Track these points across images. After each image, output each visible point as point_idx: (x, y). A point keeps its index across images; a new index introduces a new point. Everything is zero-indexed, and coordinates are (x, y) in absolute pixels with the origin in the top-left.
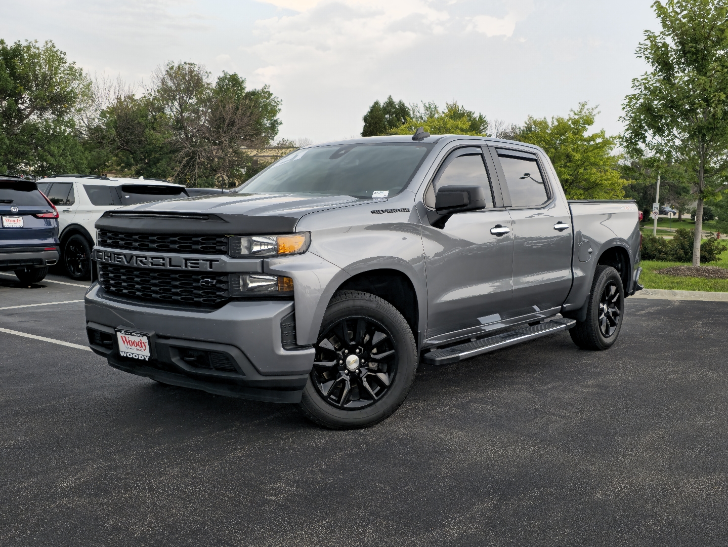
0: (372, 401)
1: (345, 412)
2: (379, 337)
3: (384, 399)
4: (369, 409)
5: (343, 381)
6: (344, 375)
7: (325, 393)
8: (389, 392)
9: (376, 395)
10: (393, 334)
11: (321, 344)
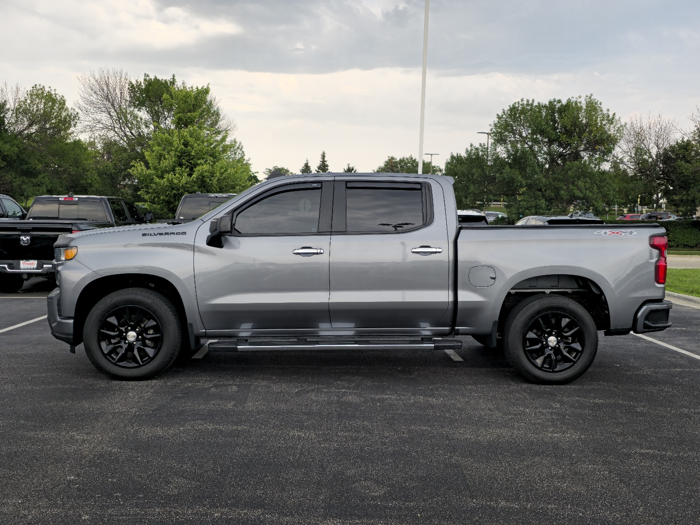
0: (138, 365)
1: (117, 367)
2: (152, 323)
3: (147, 366)
4: (135, 370)
5: (121, 347)
6: (123, 344)
7: (106, 352)
8: (152, 362)
9: (142, 362)
10: (161, 323)
11: (108, 320)
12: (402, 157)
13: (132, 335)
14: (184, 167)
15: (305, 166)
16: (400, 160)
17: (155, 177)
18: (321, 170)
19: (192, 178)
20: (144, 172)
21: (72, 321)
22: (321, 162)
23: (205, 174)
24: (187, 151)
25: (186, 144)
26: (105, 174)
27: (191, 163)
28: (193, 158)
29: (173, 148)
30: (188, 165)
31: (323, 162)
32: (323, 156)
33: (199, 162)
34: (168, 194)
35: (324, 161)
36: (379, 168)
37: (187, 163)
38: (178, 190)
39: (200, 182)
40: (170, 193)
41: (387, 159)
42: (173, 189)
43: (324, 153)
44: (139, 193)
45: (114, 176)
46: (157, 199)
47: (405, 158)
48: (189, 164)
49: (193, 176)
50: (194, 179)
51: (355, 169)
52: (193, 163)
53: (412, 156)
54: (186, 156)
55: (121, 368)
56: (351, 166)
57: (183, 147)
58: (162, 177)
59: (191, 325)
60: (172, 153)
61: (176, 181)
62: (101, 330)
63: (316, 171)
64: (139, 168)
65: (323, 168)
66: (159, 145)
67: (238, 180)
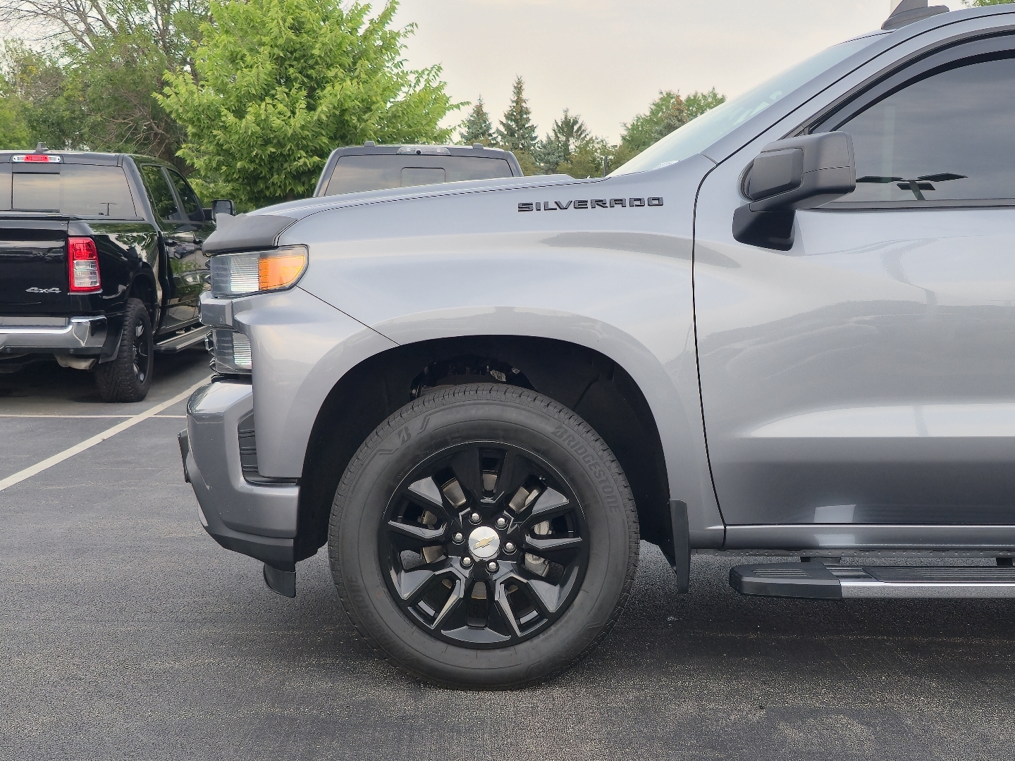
0: (508, 638)
1: (441, 646)
2: (552, 500)
3: (536, 641)
4: (498, 653)
5: (452, 578)
6: (457, 565)
7: (405, 595)
8: (553, 628)
9: (522, 627)
10: (583, 500)
11: (413, 487)
12: (693, 93)
13: (484, 540)
14: (297, 85)
15: (475, 112)
16: (689, 99)
17: (224, 112)
18: (512, 120)
19: (317, 113)
20: (197, 100)
21: (293, 492)
22: (513, 102)
23: (349, 104)
24: (298, 46)
25: (297, 28)
26: (44, 122)
27: (308, 76)
28: (317, 63)
29: (266, 39)
30: (303, 83)
31: (517, 102)
32: (519, 89)
33: (331, 74)
34: (257, 154)
35: (519, 101)
36: (638, 119)
37: (299, 75)
38: (280, 145)
39: (333, 127)
40: (260, 152)
41: (657, 98)
42: (267, 142)
43: (519, 83)
44: (179, 153)
45: (65, 126)
46: (224, 168)
47: (699, 95)
48: (305, 80)
49: (319, 109)
50: (324, 117)
51: (580, 122)
52: (314, 75)
53: (716, 91)
54: (296, 59)
55: (453, 650)
56: (571, 115)
57: (291, 34)
58: (240, 113)
59: (682, 506)
60: (265, 50)
61: (276, 122)
62: (391, 523)
63: (502, 123)
64: (182, 90)
65: (518, 117)
66: (227, 32)
67: (424, 122)
